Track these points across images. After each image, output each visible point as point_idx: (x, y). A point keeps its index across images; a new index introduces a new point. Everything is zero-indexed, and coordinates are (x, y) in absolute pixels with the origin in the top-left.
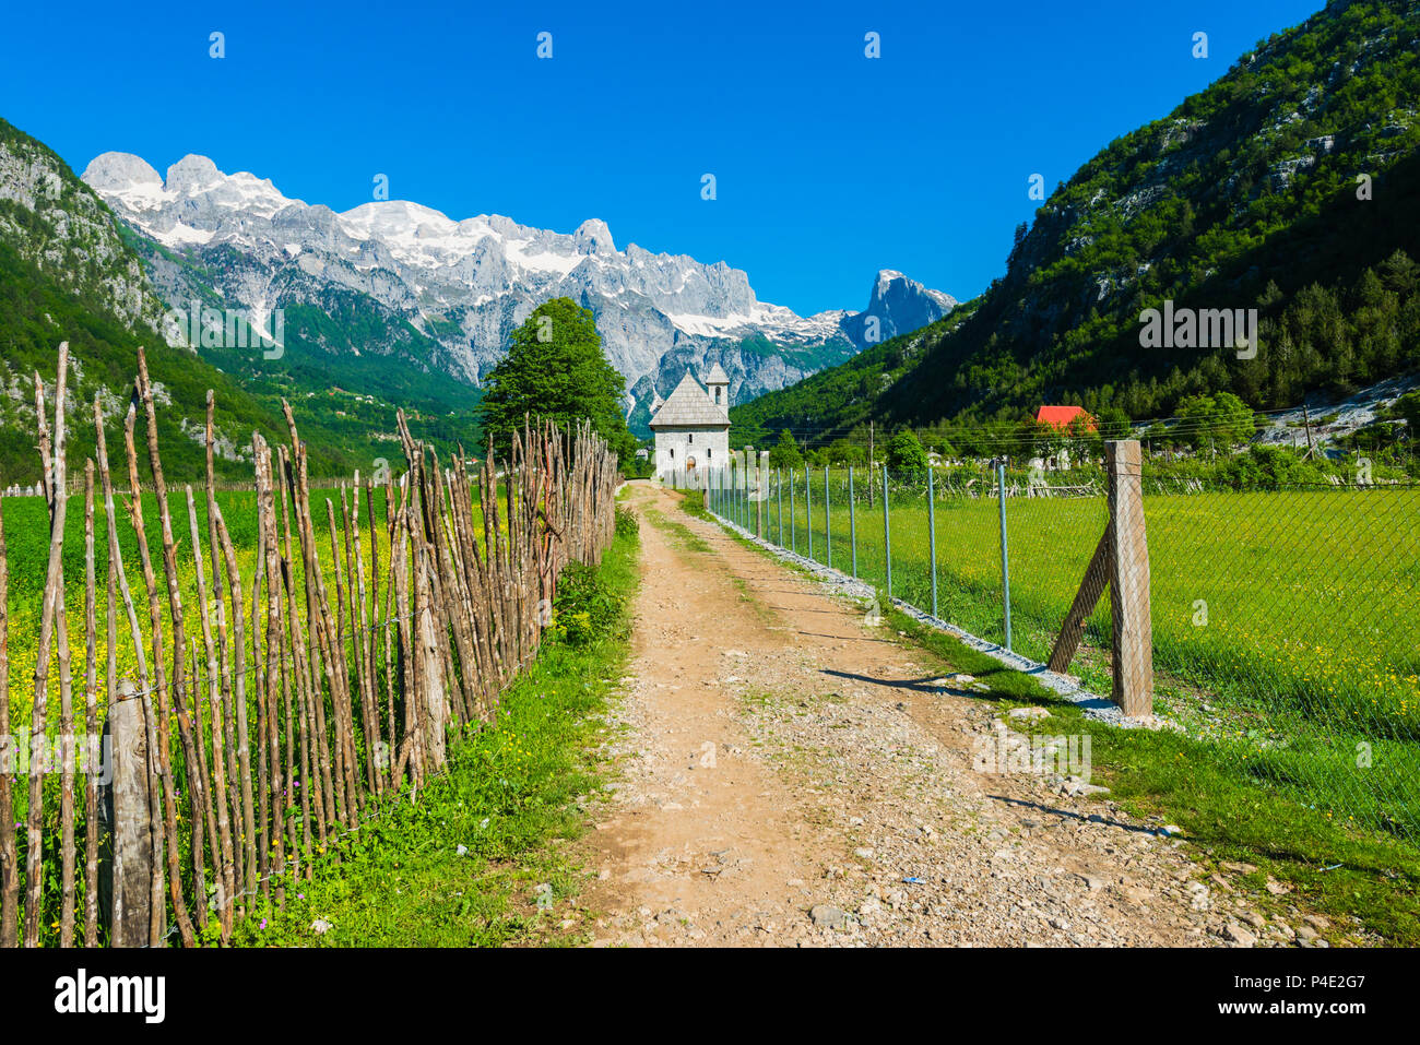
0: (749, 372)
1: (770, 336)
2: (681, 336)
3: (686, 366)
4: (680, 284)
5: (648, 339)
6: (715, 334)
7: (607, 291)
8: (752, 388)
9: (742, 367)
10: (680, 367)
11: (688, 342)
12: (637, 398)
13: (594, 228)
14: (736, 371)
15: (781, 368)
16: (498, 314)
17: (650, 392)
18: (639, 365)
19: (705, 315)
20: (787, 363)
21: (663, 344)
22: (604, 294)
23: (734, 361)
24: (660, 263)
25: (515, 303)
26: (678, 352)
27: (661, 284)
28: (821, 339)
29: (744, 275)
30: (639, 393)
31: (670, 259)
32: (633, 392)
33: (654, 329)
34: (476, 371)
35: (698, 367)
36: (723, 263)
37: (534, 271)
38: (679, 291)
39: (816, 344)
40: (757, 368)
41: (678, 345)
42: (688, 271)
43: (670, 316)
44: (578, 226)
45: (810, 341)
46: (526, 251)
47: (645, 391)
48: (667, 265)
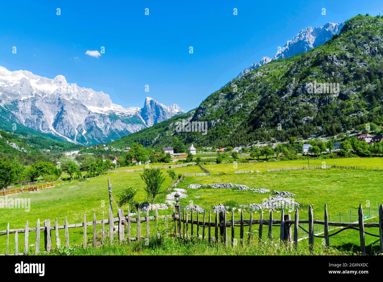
0: (112, 124)
1: (117, 114)
2: (91, 113)
3: (93, 121)
4: (89, 97)
5: (80, 113)
6: (101, 112)
7: (67, 98)
8: (113, 128)
9: (109, 122)
10: (91, 122)
11: (93, 115)
12: (78, 131)
13: (61, 78)
14: (108, 124)
15: (121, 123)
16: (30, 103)
17: (82, 129)
18: (78, 121)
19: (98, 107)
20: (123, 121)
21: (85, 115)
22: (66, 99)
23: (107, 121)
24: (83, 90)
25: (36, 100)
26: (90, 117)
27: (83, 97)
28: (131, 115)
29: (108, 96)
30: (79, 129)
31: (86, 90)
32: (77, 129)
33: (82, 110)
34: (24, 121)
35: (97, 122)
36: (102, 92)
37: (41, 90)
38: (89, 99)
39: (130, 117)
40: (114, 123)
41: (90, 115)
42: (91, 93)
43: (87, 106)
44: (55, 77)
45: (128, 116)
46: (38, 83)
47: (80, 129)
48: (85, 91)
